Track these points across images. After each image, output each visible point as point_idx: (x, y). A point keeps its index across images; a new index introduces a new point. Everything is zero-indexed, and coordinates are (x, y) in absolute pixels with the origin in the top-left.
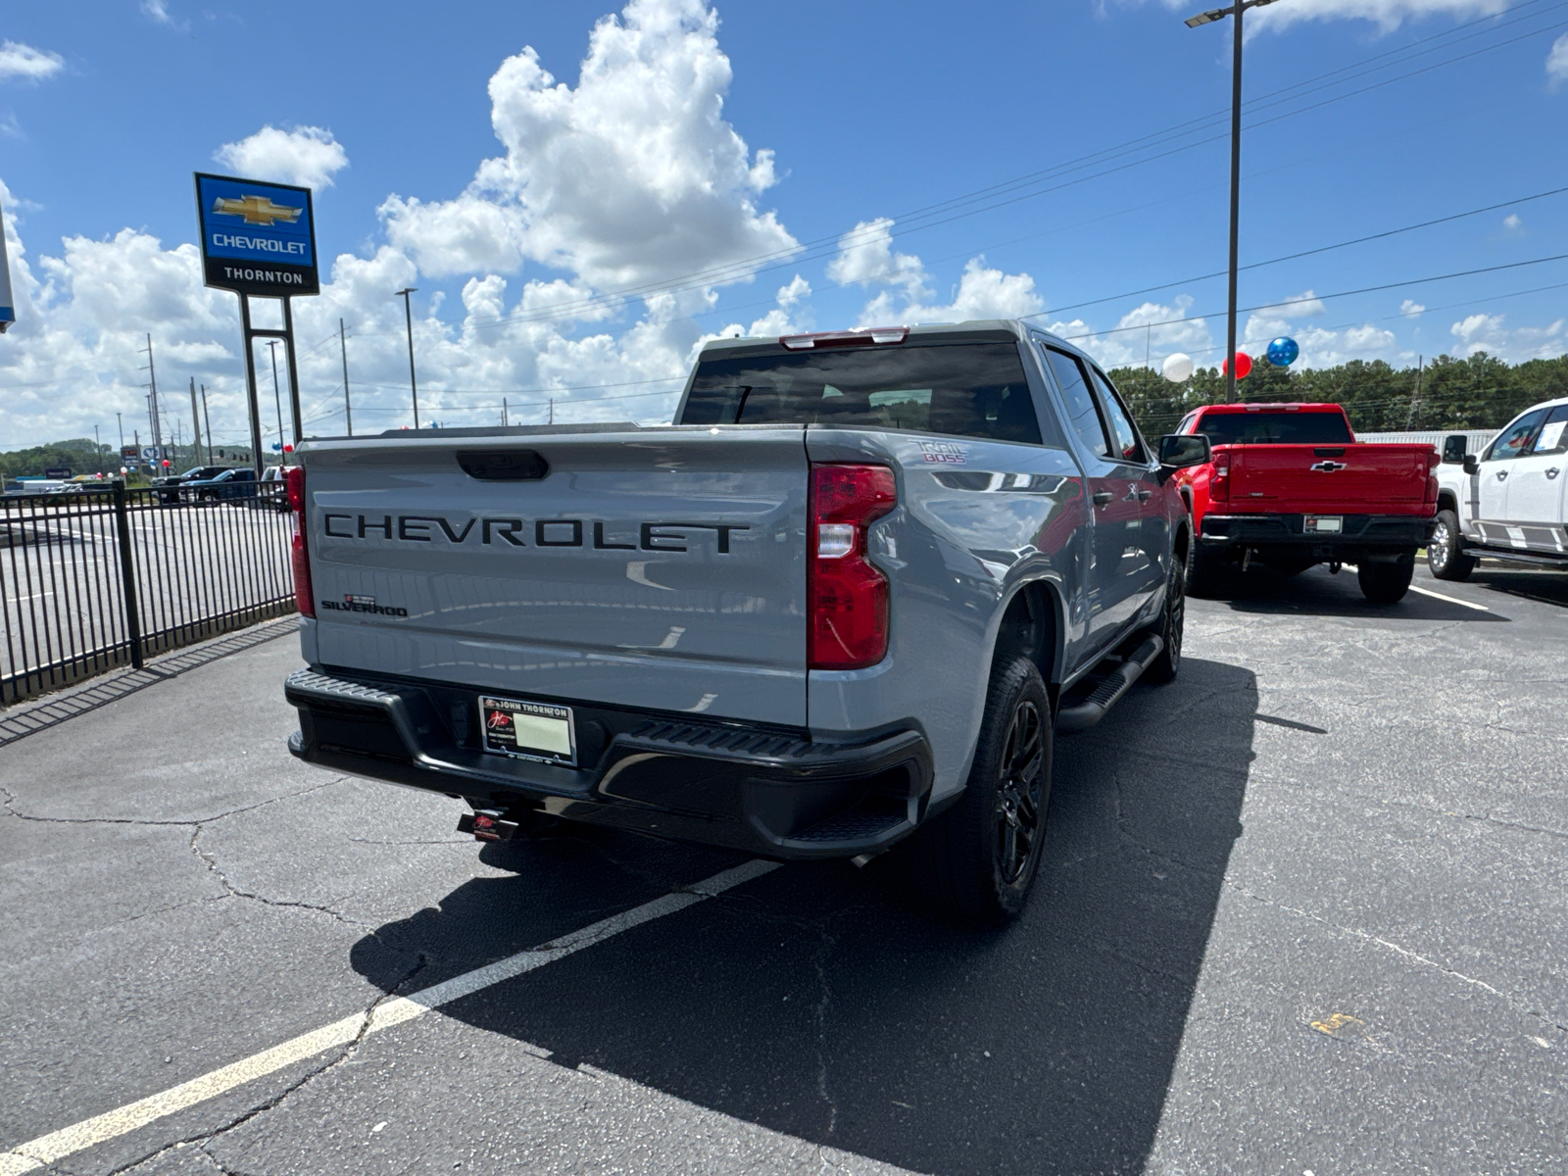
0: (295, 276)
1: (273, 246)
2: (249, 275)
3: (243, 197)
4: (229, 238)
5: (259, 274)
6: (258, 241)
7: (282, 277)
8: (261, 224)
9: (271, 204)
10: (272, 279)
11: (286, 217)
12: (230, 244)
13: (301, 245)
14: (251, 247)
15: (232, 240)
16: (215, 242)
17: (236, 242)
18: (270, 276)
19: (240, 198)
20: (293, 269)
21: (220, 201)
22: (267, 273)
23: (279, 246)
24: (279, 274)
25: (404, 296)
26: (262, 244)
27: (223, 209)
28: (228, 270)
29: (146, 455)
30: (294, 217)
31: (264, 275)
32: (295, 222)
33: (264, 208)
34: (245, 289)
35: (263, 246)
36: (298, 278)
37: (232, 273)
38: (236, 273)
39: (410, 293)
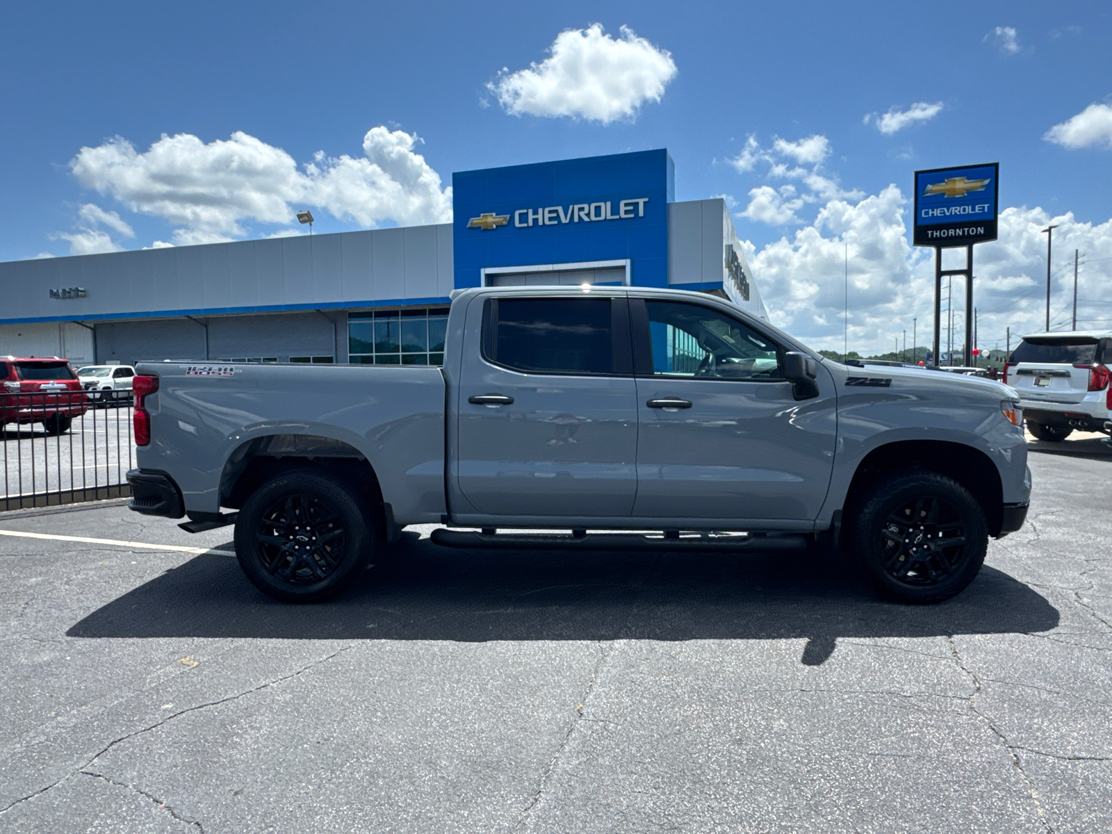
0: (979, 229)
1: (964, 210)
2: (944, 233)
3: (946, 180)
4: (933, 210)
5: (952, 232)
6: (954, 208)
7: (968, 231)
8: (957, 196)
9: (966, 181)
10: (961, 234)
11: (977, 188)
12: (933, 214)
13: (986, 206)
14: (947, 214)
15: (935, 212)
16: (923, 216)
17: (937, 212)
18: (959, 232)
19: (944, 181)
20: (976, 224)
21: (929, 187)
22: (958, 230)
23: (969, 210)
24: (966, 229)
25: (1047, 233)
26: (956, 210)
27: (931, 191)
28: (930, 232)
29: (943, 357)
30: (983, 186)
31: (955, 232)
32: (983, 189)
33: (961, 184)
34: (940, 244)
35: (957, 212)
36: (981, 230)
37: (932, 234)
38: (935, 234)
39: (1052, 230)
